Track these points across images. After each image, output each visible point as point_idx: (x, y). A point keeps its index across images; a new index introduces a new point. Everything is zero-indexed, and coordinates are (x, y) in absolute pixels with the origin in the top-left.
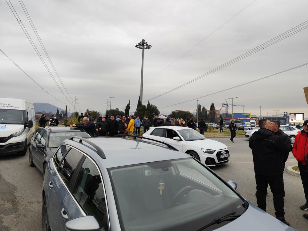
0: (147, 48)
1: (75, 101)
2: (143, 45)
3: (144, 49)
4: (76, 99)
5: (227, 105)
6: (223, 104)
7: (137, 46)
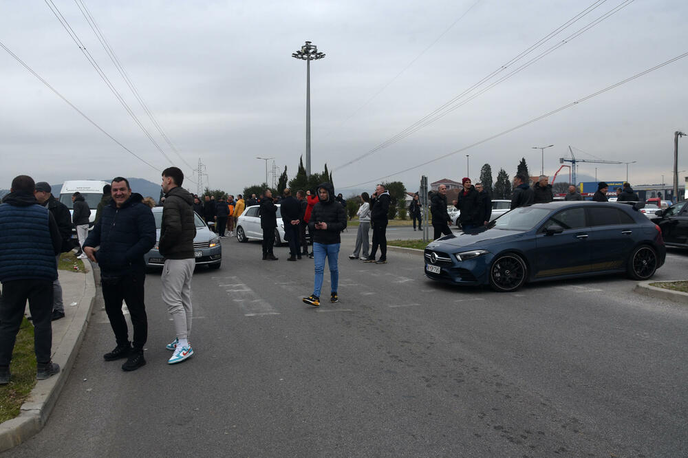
0: (317, 58)
1: (199, 171)
2: (308, 53)
3: (309, 59)
4: (200, 165)
5: (573, 162)
6: (562, 160)
7: (295, 56)
